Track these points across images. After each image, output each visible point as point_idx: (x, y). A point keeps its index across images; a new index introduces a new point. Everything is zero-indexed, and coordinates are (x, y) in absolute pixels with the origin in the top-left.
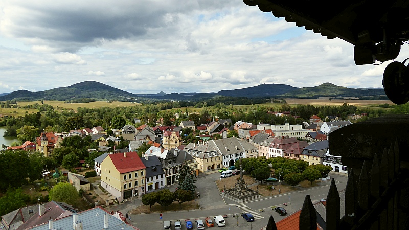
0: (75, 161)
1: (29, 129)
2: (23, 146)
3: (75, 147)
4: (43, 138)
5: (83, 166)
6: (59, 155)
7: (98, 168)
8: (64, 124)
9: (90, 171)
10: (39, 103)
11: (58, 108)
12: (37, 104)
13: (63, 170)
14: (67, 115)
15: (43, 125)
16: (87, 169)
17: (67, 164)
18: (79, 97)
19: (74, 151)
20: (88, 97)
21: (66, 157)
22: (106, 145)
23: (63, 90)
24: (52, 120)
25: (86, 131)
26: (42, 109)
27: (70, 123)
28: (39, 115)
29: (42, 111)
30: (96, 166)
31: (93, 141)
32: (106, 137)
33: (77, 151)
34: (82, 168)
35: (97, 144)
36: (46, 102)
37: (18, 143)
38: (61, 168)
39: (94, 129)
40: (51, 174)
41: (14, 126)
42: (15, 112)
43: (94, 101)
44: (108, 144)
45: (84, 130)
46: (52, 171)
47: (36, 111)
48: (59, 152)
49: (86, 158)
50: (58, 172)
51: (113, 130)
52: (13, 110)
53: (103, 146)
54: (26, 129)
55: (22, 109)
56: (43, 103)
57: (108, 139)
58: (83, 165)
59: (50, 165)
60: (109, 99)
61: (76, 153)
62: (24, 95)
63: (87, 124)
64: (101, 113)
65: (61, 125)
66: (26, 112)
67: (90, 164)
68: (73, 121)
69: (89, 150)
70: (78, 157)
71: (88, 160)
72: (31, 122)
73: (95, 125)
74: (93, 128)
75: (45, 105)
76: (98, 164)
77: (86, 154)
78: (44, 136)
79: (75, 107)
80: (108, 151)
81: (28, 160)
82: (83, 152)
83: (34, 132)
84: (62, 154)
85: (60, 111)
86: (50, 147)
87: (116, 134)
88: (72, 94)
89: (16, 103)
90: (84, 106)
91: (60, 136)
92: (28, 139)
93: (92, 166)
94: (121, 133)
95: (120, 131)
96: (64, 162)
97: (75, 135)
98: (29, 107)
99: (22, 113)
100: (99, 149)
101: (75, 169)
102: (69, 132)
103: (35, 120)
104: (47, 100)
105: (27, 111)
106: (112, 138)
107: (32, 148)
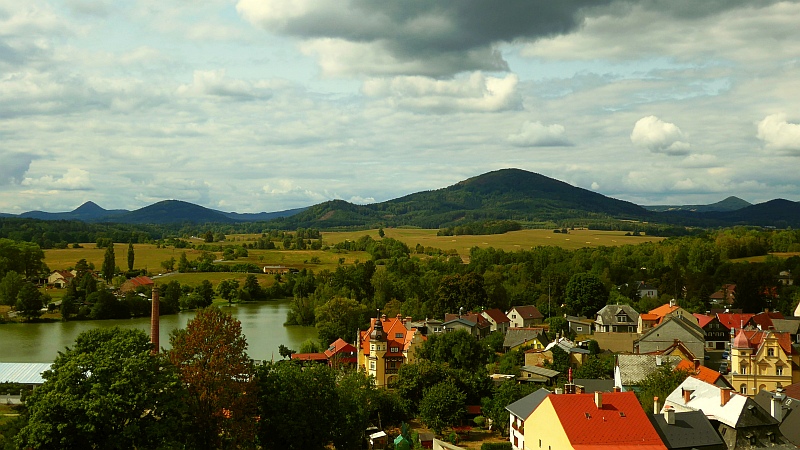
0: (453, 407)
1: (344, 308)
2: (328, 353)
3: (457, 364)
4: (374, 333)
5: (475, 425)
6: (413, 384)
7: (517, 434)
8: (432, 294)
9: (494, 441)
10: (374, 234)
11: (420, 250)
12: (368, 237)
13: (422, 432)
14: (442, 269)
15: (378, 297)
16: (486, 436)
17: (432, 414)
18: (477, 217)
19: (453, 376)
20: (500, 218)
21: (431, 394)
22: (546, 364)
23: (434, 197)
24: (403, 283)
25: (490, 319)
26: (380, 252)
27: (448, 293)
28: (369, 269)
29: (378, 257)
30: (512, 429)
31: (508, 348)
32: (545, 339)
33: (463, 375)
34: (474, 430)
35: (520, 359)
36: (389, 232)
37: (317, 343)
38: (417, 426)
39: (514, 312)
40: (391, 437)
41: (311, 296)
42: (316, 261)
43: (517, 228)
44: (551, 361)
45: (485, 315)
46: (393, 431)
47: (365, 257)
48: (411, 377)
49: (486, 400)
50: (407, 436)
51: (571, 320)
52: (307, 254)
53: (535, 366)
54: (337, 306)
55: (331, 255)
56: (382, 234)
57: (551, 345)
58: (477, 420)
59: (388, 414)
60: (561, 223)
61: (459, 384)
62: (340, 214)
63: (494, 297)
64: (536, 264)
65: (423, 298)
66: (341, 261)
67: (496, 419)
68: (456, 288)
69: (494, 376)
70: (461, 396)
71: (490, 406)
72: (351, 286)
73: (517, 303)
74: (509, 310)
75: (386, 241)
76: (519, 423)
77: (487, 388)
78: (380, 328)
79: (463, 246)
80: (550, 383)
81: (334, 395)
82: (477, 382)
83: (355, 315)
84: (420, 385)
85: (423, 257)
86: (392, 359)
87: (579, 329)
88: (455, 207)
89: (319, 237)
90: (486, 242)
91: (419, 329)
92: (341, 335)
93: (501, 429)
94: (593, 328)
95: (589, 322)
96: (424, 406)
97: (458, 327)
98: (347, 247)
99: (330, 261)
100: (525, 376)
101: (451, 431)
102: (442, 317)
103: (360, 282)
104: (395, 226)
105: (342, 256)
106: (566, 344)
107: (349, 358)
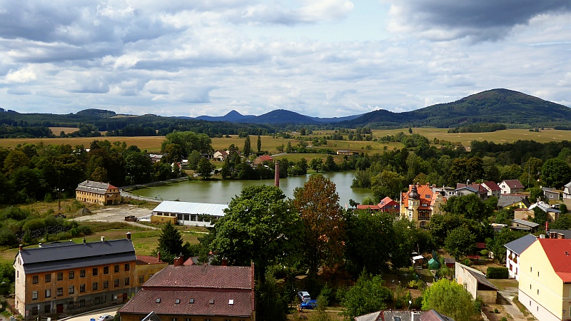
0: (467, 243)
1: (389, 178)
2: (380, 205)
3: (469, 216)
4: (412, 194)
5: (481, 255)
6: (440, 227)
7: (512, 262)
8: (447, 170)
9: (496, 266)
10: (406, 132)
11: (437, 142)
12: (402, 133)
13: (446, 257)
14: (452, 155)
15: (411, 171)
16: (488, 262)
17: (453, 247)
18: (475, 121)
19: (467, 223)
20: (491, 121)
21: (452, 234)
22: (529, 218)
23: (445, 108)
24: (426, 163)
25: (487, 188)
26: (410, 143)
27: (458, 171)
28: (405, 154)
29: (410, 146)
30: (508, 259)
31: (501, 207)
32: (528, 202)
33: (473, 223)
34: (480, 258)
35: (511, 214)
36: (415, 130)
37: (373, 200)
38: (442, 253)
39: (504, 183)
40: (426, 260)
41: (367, 170)
42: (369, 148)
43: (503, 128)
44: (533, 217)
45: (484, 185)
46: (427, 255)
47: (401, 146)
48: (439, 223)
49: (488, 240)
50: (436, 259)
51: (545, 190)
52: (364, 143)
53: (522, 219)
54: (385, 176)
55: (379, 143)
56: (411, 131)
57: (533, 206)
58: (483, 252)
59: (424, 245)
60: (535, 127)
61: (471, 229)
62: (382, 118)
63: (489, 173)
64: (520, 152)
65: (441, 173)
66: (385, 148)
67: (496, 252)
68: (464, 167)
69: (493, 224)
70: (473, 237)
71: (492, 244)
72: (393, 164)
73: (506, 178)
74: (501, 182)
75: (414, 136)
76: (514, 256)
77: (490, 232)
78: (415, 191)
79: (466, 140)
80: (533, 230)
82: (482, 226)
83: (397, 183)
84: (445, 228)
85: (439, 147)
86: (423, 212)
87: (551, 197)
88: (461, 115)
89: (370, 133)
90: (481, 137)
91: (441, 192)
92: (388, 195)
93: (501, 258)
94: (561, 196)
95: (558, 192)
96: (447, 241)
97: (466, 193)
98: (388, 139)
99: (378, 148)
100: (515, 225)
101: (468, 259)
102: (455, 186)
103: (398, 161)
104: (419, 126)
105: (386, 145)
106: (543, 206)
107: (393, 208)
